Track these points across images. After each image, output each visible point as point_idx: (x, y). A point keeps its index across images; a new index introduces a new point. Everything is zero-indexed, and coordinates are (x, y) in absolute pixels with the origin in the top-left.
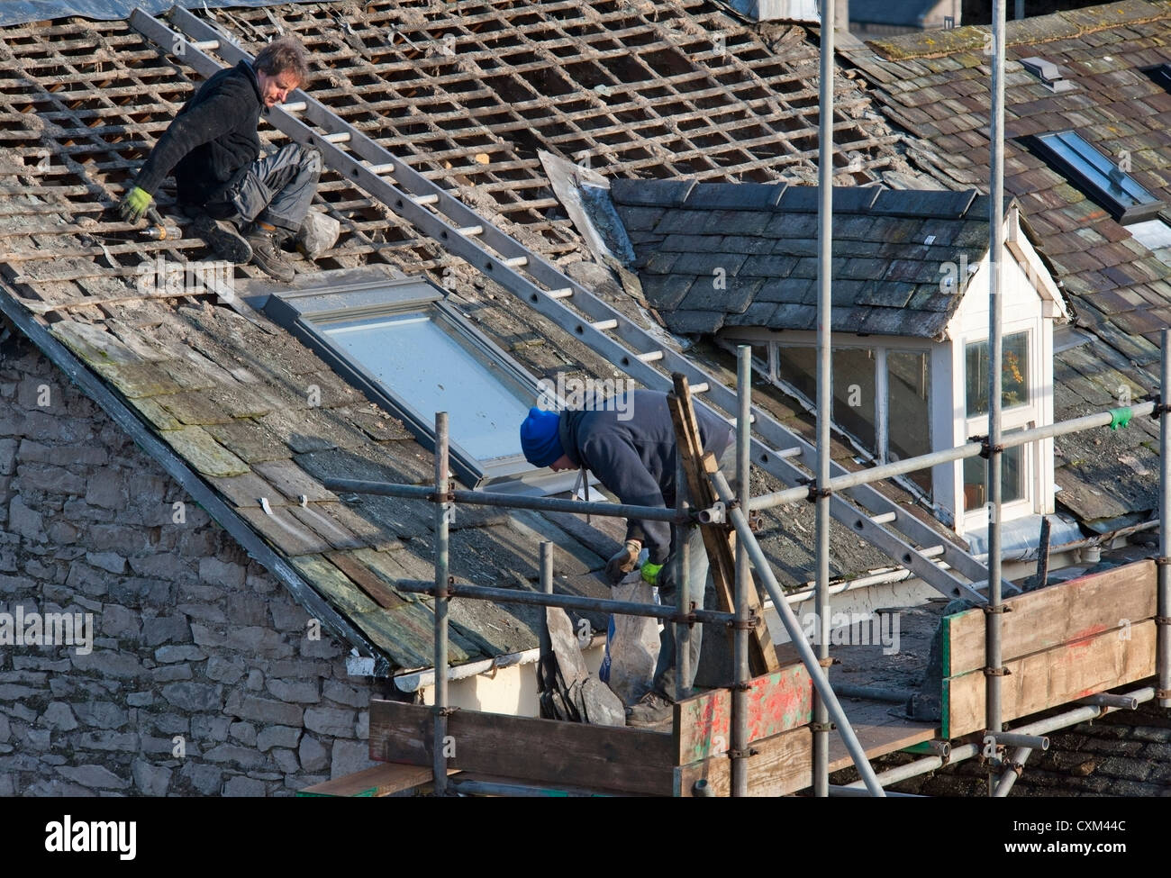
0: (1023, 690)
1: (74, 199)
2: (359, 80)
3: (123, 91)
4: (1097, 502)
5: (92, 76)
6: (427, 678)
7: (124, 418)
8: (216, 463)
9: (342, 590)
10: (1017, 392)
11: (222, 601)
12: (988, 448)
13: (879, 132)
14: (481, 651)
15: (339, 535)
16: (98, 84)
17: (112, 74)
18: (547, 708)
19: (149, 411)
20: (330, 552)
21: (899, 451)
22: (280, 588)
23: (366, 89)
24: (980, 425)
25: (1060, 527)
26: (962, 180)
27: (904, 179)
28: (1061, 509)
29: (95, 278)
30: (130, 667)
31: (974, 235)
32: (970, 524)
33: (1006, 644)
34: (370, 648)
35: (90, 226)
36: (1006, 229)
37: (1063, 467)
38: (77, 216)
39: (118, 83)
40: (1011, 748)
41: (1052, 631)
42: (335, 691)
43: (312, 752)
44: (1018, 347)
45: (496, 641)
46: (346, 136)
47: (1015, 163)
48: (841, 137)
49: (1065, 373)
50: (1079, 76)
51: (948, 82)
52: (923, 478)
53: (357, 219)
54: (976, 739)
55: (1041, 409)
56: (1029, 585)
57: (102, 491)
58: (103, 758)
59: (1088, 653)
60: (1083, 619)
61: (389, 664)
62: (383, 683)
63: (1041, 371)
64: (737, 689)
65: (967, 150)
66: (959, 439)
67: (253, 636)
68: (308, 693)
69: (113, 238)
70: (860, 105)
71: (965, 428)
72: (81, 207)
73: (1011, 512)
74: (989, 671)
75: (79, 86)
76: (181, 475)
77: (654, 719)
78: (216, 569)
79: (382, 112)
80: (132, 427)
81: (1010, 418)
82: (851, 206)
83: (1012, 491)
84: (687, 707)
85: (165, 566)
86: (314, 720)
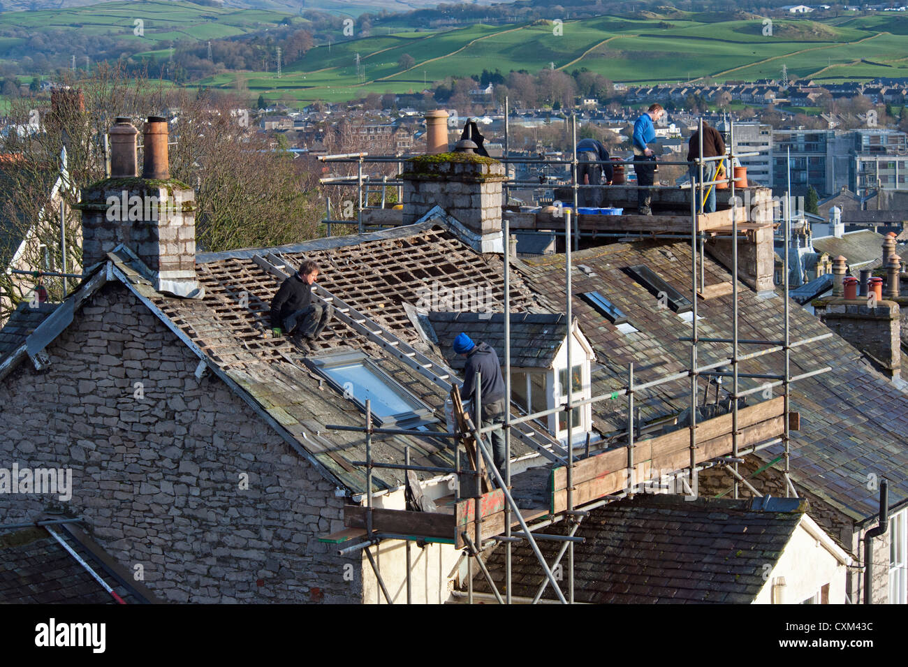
0: (580, 495)
1: (233, 325)
2: (336, 278)
3: (251, 285)
4: (607, 427)
5: (239, 280)
6: (364, 497)
7: (253, 404)
8: (285, 419)
9: (332, 465)
10: (578, 387)
11: (290, 470)
12: (567, 407)
13: (526, 293)
14: (383, 486)
15: (331, 445)
16: (242, 282)
17: (247, 279)
18: (408, 506)
19: (262, 401)
20: (328, 451)
21: (536, 409)
22: (310, 465)
23: (339, 281)
24: (564, 400)
25: (593, 436)
26: (557, 310)
27: (536, 310)
28: (594, 429)
29: (241, 353)
30: (257, 494)
31: (561, 330)
32: (561, 435)
33: (574, 479)
34: (343, 486)
35: (239, 334)
36: (573, 327)
37: (594, 413)
38: (235, 331)
39: (249, 282)
40: (576, 516)
41: (591, 473)
42: (331, 502)
43: (323, 524)
44: (578, 370)
45: (389, 483)
46: (331, 299)
47: (576, 303)
48: (512, 295)
49: (595, 380)
50: (598, 271)
51: (551, 274)
52: (544, 419)
53: (336, 329)
54: (563, 513)
55: (586, 393)
56: (583, 457)
57: (246, 431)
58: (249, 527)
59: (604, 481)
60: (602, 469)
61: (350, 492)
62: (348, 499)
63: (586, 379)
64: (477, 498)
65: (558, 299)
66: (557, 405)
67: (301, 483)
68: (322, 503)
69: (248, 339)
70: (520, 283)
71: (559, 400)
72: (236, 328)
73: (575, 431)
74: (568, 489)
75: (235, 283)
76: (274, 425)
77: (446, 510)
78: (287, 459)
79: (345, 289)
80: (256, 407)
81: (575, 396)
82: (517, 320)
83: (576, 423)
84: (459, 505)
85: (269, 458)
86: (324, 513)
